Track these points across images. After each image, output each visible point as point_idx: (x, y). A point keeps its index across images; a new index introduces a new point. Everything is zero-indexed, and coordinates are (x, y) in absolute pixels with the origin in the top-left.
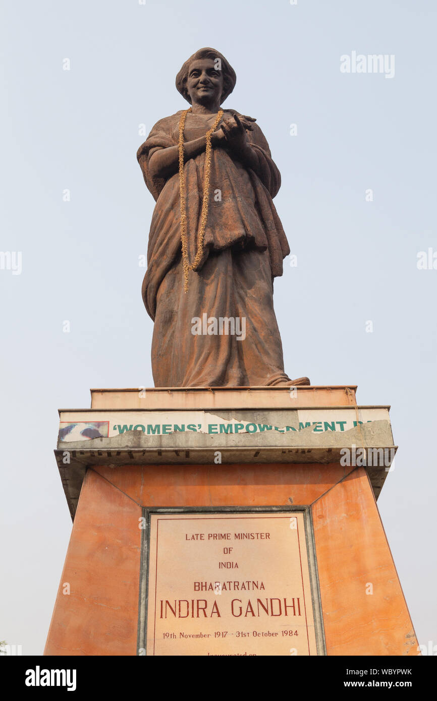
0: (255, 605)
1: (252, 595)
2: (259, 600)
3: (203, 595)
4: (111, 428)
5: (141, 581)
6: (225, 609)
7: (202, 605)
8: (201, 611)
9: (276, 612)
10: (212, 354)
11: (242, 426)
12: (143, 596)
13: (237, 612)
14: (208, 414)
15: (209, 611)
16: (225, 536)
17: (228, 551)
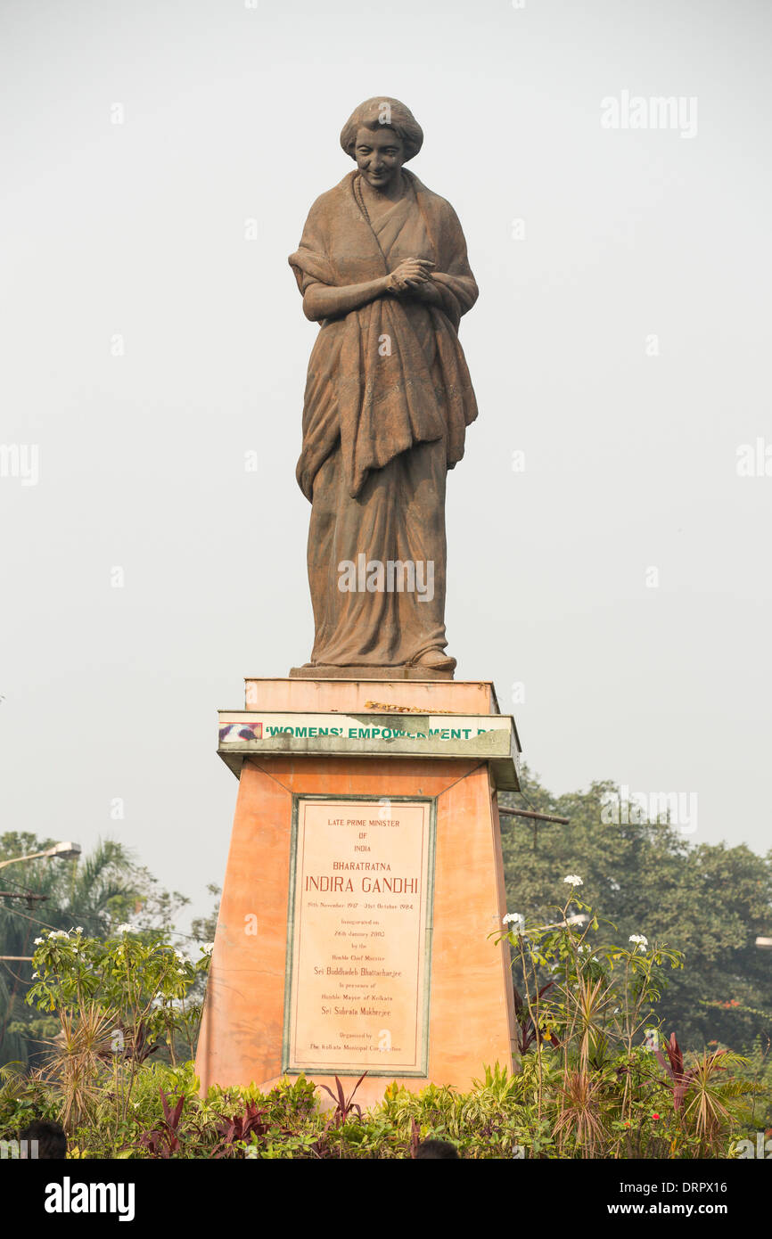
0: (381, 883)
1: (379, 875)
2: (385, 879)
3: (339, 873)
4: (264, 730)
5: (291, 860)
6: (357, 885)
7: (339, 881)
8: (338, 886)
9: (398, 889)
10: (365, 609)
11: (379, 731)
12: (292, 872)
13: (366, 888)
14: (349, 718)
15: (344, 886)
16: (361, 823)
17: (363, 836)
